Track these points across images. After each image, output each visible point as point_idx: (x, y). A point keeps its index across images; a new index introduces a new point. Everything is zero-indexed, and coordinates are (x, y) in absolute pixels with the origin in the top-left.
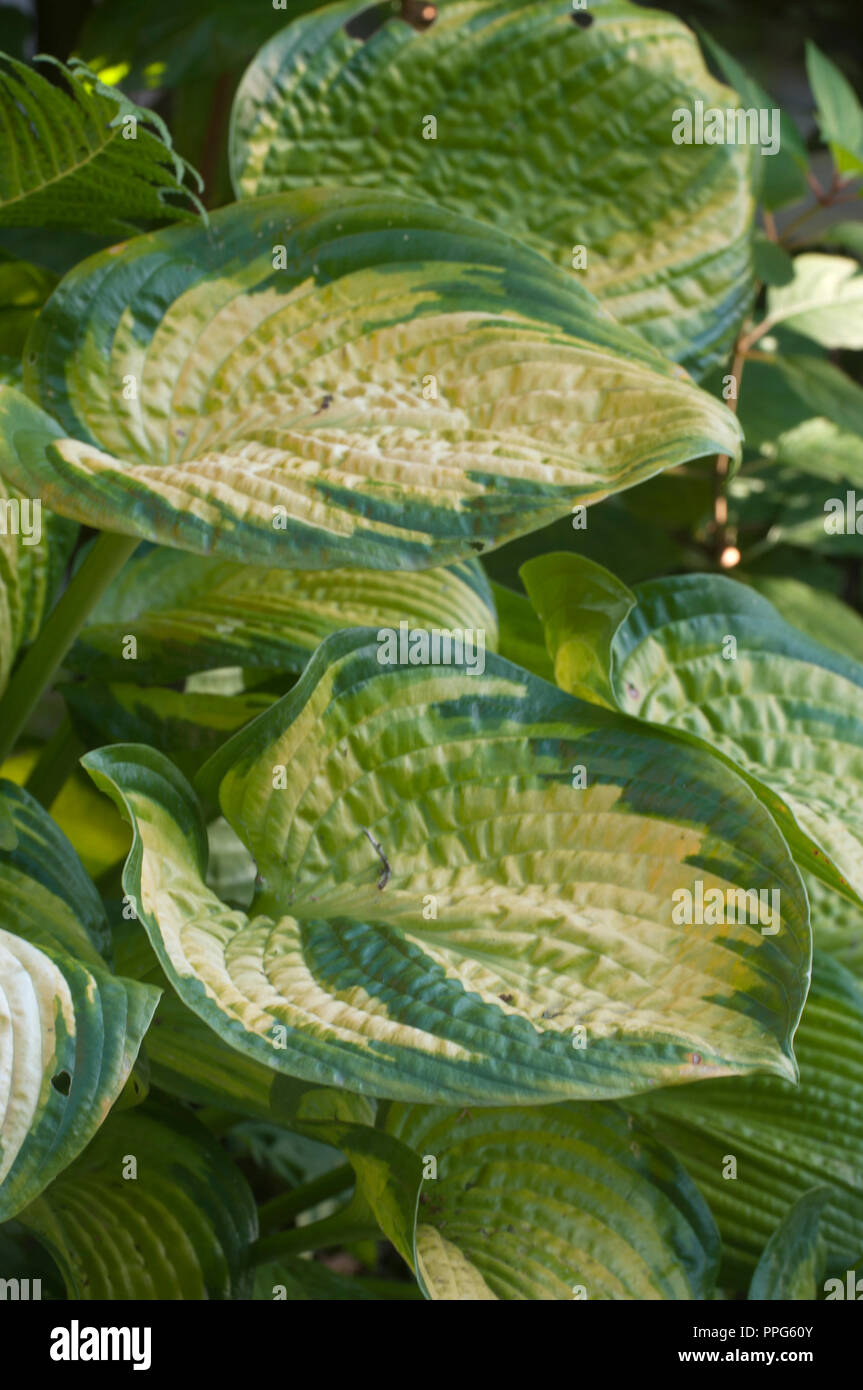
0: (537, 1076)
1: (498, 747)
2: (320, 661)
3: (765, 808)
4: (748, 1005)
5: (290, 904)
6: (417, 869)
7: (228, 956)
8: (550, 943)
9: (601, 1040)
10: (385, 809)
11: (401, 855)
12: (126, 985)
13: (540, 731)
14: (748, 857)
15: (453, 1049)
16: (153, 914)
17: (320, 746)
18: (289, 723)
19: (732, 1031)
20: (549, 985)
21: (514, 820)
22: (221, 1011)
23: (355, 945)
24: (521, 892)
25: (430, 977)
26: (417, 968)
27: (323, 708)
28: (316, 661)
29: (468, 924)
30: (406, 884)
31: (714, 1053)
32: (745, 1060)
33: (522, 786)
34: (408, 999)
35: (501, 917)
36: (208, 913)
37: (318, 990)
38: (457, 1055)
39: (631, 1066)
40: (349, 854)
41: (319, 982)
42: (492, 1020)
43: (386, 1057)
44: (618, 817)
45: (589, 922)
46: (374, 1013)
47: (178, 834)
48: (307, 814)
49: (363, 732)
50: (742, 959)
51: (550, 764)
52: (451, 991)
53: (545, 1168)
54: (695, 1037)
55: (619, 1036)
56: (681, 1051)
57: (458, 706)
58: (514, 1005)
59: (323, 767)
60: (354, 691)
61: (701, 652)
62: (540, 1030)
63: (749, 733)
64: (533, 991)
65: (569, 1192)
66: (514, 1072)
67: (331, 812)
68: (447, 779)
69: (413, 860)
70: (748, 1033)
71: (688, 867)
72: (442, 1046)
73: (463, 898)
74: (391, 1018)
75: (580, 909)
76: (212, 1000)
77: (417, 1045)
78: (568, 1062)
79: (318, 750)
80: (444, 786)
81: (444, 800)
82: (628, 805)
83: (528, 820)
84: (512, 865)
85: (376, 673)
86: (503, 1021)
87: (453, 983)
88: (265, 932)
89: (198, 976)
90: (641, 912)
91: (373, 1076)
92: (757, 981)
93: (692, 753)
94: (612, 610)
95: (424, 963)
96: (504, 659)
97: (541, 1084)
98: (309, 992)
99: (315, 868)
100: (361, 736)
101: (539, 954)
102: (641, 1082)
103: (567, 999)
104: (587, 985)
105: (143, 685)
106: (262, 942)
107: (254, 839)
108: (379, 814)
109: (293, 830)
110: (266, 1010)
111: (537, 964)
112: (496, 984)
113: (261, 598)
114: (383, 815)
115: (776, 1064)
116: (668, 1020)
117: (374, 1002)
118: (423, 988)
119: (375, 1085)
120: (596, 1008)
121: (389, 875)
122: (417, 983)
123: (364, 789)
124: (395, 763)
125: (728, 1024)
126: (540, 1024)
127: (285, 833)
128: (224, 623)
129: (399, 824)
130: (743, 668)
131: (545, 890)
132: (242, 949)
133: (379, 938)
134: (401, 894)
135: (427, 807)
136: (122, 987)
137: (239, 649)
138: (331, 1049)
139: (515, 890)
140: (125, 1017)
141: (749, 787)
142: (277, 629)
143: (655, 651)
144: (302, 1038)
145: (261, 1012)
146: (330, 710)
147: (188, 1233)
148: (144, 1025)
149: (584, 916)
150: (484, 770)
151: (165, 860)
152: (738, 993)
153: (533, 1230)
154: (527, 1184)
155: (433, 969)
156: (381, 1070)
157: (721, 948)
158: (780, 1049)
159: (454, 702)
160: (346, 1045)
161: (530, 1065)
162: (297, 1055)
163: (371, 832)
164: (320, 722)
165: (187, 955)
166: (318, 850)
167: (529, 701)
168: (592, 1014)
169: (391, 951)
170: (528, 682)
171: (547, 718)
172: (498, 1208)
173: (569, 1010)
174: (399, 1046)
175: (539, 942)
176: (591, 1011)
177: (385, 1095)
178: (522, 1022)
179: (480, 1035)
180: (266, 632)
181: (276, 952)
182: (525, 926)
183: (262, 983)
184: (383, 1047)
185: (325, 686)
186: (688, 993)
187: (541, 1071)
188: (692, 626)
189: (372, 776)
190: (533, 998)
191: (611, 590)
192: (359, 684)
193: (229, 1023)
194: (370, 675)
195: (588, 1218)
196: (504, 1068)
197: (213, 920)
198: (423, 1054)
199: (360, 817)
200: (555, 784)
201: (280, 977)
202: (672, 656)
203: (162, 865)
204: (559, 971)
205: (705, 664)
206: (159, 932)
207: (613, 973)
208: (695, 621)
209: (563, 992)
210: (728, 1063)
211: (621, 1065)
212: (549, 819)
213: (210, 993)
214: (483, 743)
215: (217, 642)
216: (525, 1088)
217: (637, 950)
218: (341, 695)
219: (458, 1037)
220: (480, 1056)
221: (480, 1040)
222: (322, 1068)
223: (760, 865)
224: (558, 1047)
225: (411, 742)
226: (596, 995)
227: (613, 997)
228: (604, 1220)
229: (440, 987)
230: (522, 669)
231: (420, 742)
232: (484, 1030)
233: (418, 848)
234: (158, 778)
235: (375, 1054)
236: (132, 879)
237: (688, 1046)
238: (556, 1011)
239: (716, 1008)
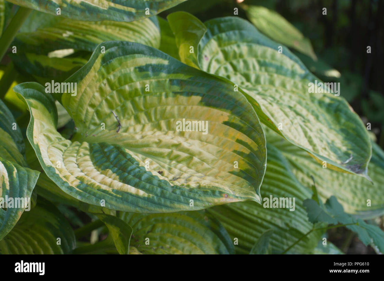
0: (171, 202)
1: (159, 82)
2: (97, 53)
3: (251, 105)
4: (244, 175)
5: (86, 136)
6: (131, 125)
7: (64, 157)
8: (176, 152)
9: (193, 189)
10: (119, 103)
11: (125, 120)
12: (27, 171)
13: (173, 76)
14: (245, 122)
15: (141, 193)
16: (37, 144)
17: (96, 82)
18: (86, 75)
19: (238, 185)
20: (175, 167)
21: (164, 108)
22: (61, 179)
23: (108, 154)
24: (166, 134)
25: (134, 166)
26: (129, 163)
27: (97, 70)
28: (95, 53)
29: (147, 146)
30: (126, 130)
31: (232, 193)
32: (243, 196)
33: (167, 96)
34: (126, 174)
35: (159, 143)
36: (57, 141)
37: (95, 170)
38: (143, 195)
39: (203, 198)
40: (107, 119)
41: (95, 167)
42: (155, 182)
43: (118, 196)
44: (200, 107)
45: (189, 145)
46: (114, 179)
47: (47, 112)
48: (92, 106)
49: (111, 77)
50: (242, 158)
51: (176, 88)
52: (141, 171)
53: (175, 226)
54: (226, 188)
55: (199, 187)
56: (221, 193)
57: (144, 68)
58: (163, 175)
59: (98, 90)
60: (108, 63)
61: (230, 44)
62: (172, 185)
63: (246, 72)
64: (170, 169)
65: (183, 234)
66: (163, 200)
67: (100, 105)
68: (141, 93)
69: (129, 122)
70: (244, 186)
71: (224, 125)
72: (138, 191)
73: (146, 136)
74: (120, 181)
75: (187, 140)
76: (58, 174)
77: (129, 191)
78: (182, 197)
79: (96, 83)
80: (139, 96)
81: (139, 100)
82: (203, 103)
83: (169, 108)
84: (163, 124)
85: (116, 57)
86: (159, 182)
87: (142, 168)
88: (77, 148)
89: (53, 166)
90: (208, 141)
91: (114, 202)
92: (248, 167)
93: (225, 85)
94: (199, 33)
95: (131, 160)
96: (161, 51)
97: (172, 205)
98: (92, 171)
99: (95, 124)
100: (111, 79)
101: (172, 156)
102: (207, 204)
103: (182, 172)
104: (189, 167)
105: (37, 54)
106: (76, 151)
107: (74, 114)
108: (117, 105)
109: (87, 111)
110: (76, 178)
111: (171, 160)
112: (157, 167)
113: (79, 24)
114: (119, 105)
115: (254, 197)
116: (217, 181)
117: (114, 175)
118: (131, 170)
119: (114, 206)
120: (192, 176)
121: (120, 127)
122: (130, 168)
123: (112, 97)
124: (123, 88)
125: (238, 182)
126: (172, 183)
127: (84, 112)
128: (65, 33)
129: (124, 109)
130: (244, 48)
131: (174, 133)
132: (69, 154)
133: (117, 151)
134: (124, 134)
135: (134, 103)
136: (25, 172)
137: (71, 42)
138: (99, 192)
139: (164, 132)
140: (26, 183)
141: (245, 97)
142: (84, 36)
143: (214, 44)
144: (89, 188)
145: (75, 179)
146: (100, 70)
147: (52, 247)
148: (33, 186)
149: (188, 143)
150: (153, 90)
151: (43, 123)
152: (241, 171)
153: (170, 248)
154: (168, 232)
155: (135, 163)
156: (116, 200)
157: (235, 154)
158: (255, 192)
159: (143, 66)
160: (104, 191)
161: (168, 199)
162: (87, 195)
163: (114, 112)
164: (96, 74)
165: (49, 158)
166: (96, 118)
167: (169, 66)
168: (190, 178)
169: (121, 156)
170: (169, 59)
171: (176, 72)
172: (158, 240)
173: (182, 176)
174: (123, 191)
175: (172, 152)
176: (190, 177)
177: (118, 209)
178: (166, 182)
179: (151, 187)
180: (80, 37)
181: (81, 155)
182: (167, 146)
183: (75, 167)
184: (117, 192)
185: (98, 62)
186: (224, 171)
187: (172, 201)
188: (227, 35)
189: (115, 92)
190: (170, 172)
191: (198, 25)
192: (110, 61)
193: (64, 183)
194: (114, 58)
195: (189, 243)
196: (159, 199)
197: (59, 144)
198: (131, 194)
199: (111, 106)
200: (178, 95)
201: (82, 165)
202: (220, 45)
203: (41, 124)
204: (179, 162)
205: (231, 48)
206: (40, 150)
207: (197, 163)
208: (228, 33)
209: (180, 170)
210: (237, 197)
211: (200, 198)
212: (176, 108)
213: (57, 172)
214: (153, 81)
215: (63, 40)
216: (167, 207)
217: (207, 155)
218: (104, 64)
219: (143, 188)
220: (151, 195)
221: (151, 189)
222: (96, 200)
223: (249, 126)
224: (178, 192)
225: (128, 80)
226: (192, 171)
227: (198, 172)
228: (195, 244)
229: (137, 170)
230: (166, 54)
231: (131, 81)
232: (153, 186)
233: (131, 117)
234: (40, 93)
235: (114, 194)
236: (30, 132)
237: (223, 191)
238: (178, 177)
239: (233, 176)
